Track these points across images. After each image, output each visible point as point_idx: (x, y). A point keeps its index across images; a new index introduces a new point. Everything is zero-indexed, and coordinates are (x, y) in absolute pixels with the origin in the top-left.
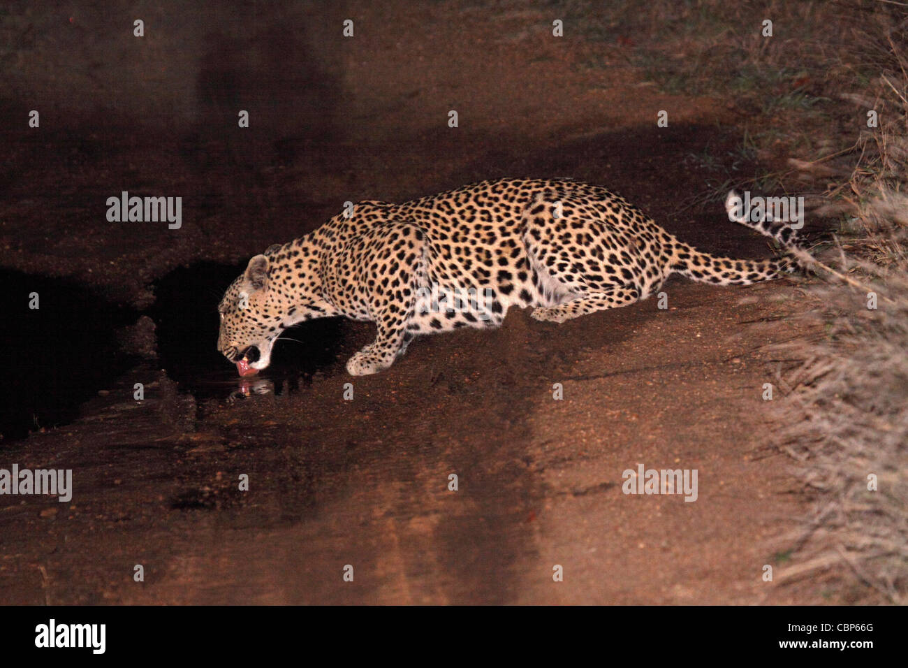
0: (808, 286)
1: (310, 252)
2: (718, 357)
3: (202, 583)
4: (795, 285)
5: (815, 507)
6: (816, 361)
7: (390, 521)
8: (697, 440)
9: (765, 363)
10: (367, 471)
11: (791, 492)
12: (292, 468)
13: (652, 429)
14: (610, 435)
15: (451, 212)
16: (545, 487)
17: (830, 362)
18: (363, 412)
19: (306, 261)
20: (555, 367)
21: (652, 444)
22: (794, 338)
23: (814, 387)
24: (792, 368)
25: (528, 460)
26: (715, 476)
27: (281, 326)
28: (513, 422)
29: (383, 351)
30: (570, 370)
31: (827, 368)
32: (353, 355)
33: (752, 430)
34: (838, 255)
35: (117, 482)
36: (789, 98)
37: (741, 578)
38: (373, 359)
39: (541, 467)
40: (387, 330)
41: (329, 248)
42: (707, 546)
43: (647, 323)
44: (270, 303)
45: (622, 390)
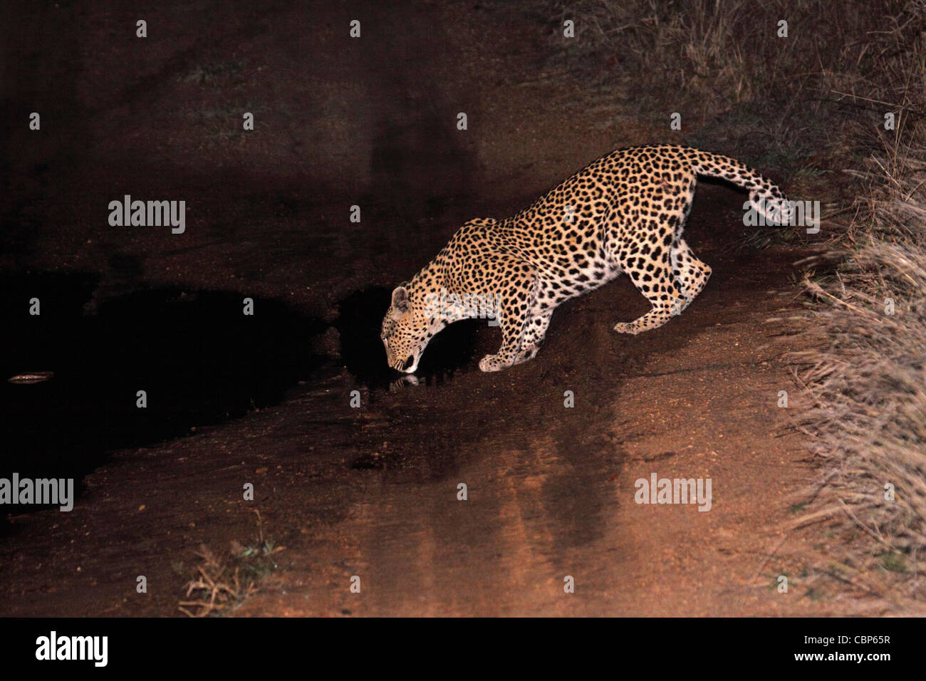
0: (817, 310)
1: (435, 271)
2: (751, 361)
3: (373, 523)
4: (807, 308)
5: (822, 471)
6: (823, 364)
7: (510, 479)
8: (735, 421)
9: (786, 365)
10: (493, 442)
11: (804, 461)
12: (440, 440)
13: (703, 413)
14: (672, 418)
15: (526, 227)
16: (624, 455)
17: (834, 365)
18: (490, 399)
19: (434, 279)
20: (632, 367)
21: (702, 424)
22: (807, 347)
23: (822, 383)
24: (806, 369)
25: (612, 435)
26: (749, 447)
27: (429, 335)
28: (600, 407)
29: (506, 354)
30: (642, 369)
31: (831, 370)
32: (483, 357)
33: (776, 414)
34: (840, 287)
35: (311, 448)
36: (803, 171)
37: (767, 523)
38: (499, 360)
39: (621, 440)
40: (509, 338)
41: (448, 264)
42: (743, 499)
43: (699, 335)
44: (416, 319)
45: (679, 384)
